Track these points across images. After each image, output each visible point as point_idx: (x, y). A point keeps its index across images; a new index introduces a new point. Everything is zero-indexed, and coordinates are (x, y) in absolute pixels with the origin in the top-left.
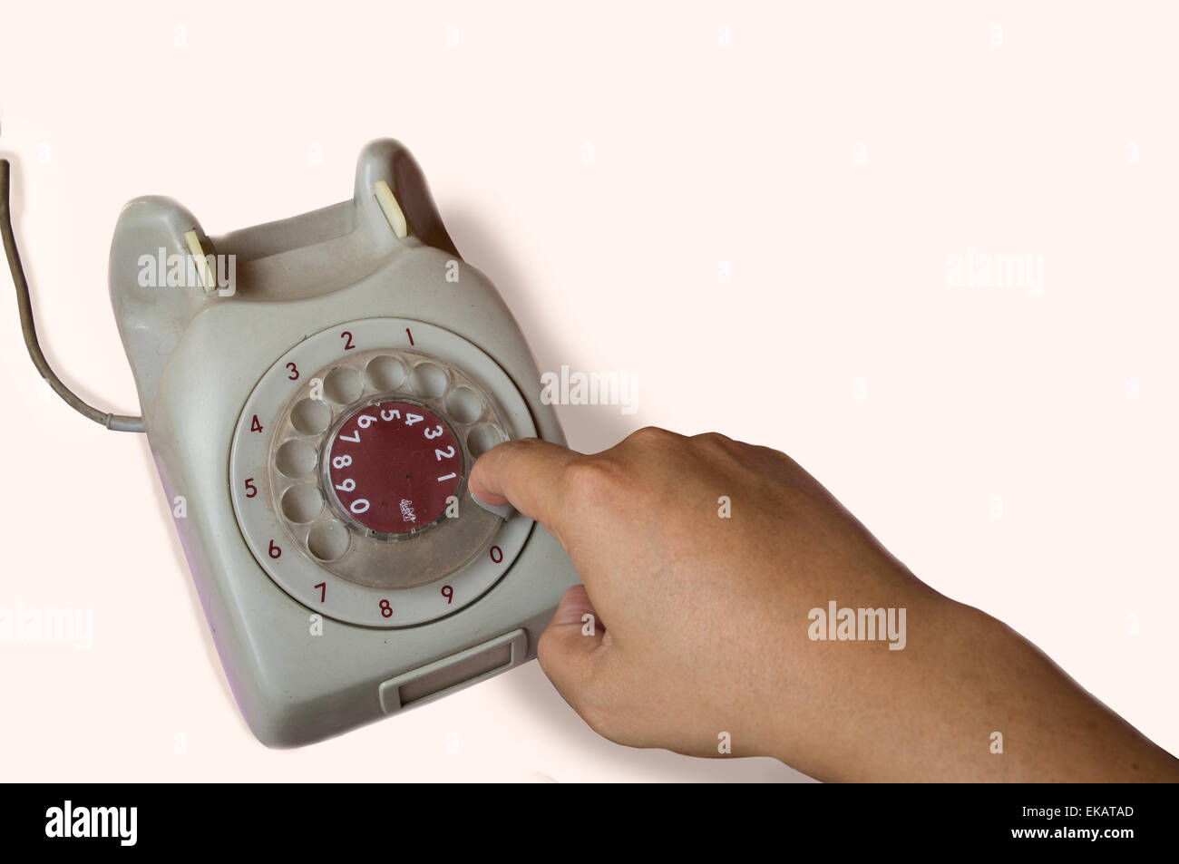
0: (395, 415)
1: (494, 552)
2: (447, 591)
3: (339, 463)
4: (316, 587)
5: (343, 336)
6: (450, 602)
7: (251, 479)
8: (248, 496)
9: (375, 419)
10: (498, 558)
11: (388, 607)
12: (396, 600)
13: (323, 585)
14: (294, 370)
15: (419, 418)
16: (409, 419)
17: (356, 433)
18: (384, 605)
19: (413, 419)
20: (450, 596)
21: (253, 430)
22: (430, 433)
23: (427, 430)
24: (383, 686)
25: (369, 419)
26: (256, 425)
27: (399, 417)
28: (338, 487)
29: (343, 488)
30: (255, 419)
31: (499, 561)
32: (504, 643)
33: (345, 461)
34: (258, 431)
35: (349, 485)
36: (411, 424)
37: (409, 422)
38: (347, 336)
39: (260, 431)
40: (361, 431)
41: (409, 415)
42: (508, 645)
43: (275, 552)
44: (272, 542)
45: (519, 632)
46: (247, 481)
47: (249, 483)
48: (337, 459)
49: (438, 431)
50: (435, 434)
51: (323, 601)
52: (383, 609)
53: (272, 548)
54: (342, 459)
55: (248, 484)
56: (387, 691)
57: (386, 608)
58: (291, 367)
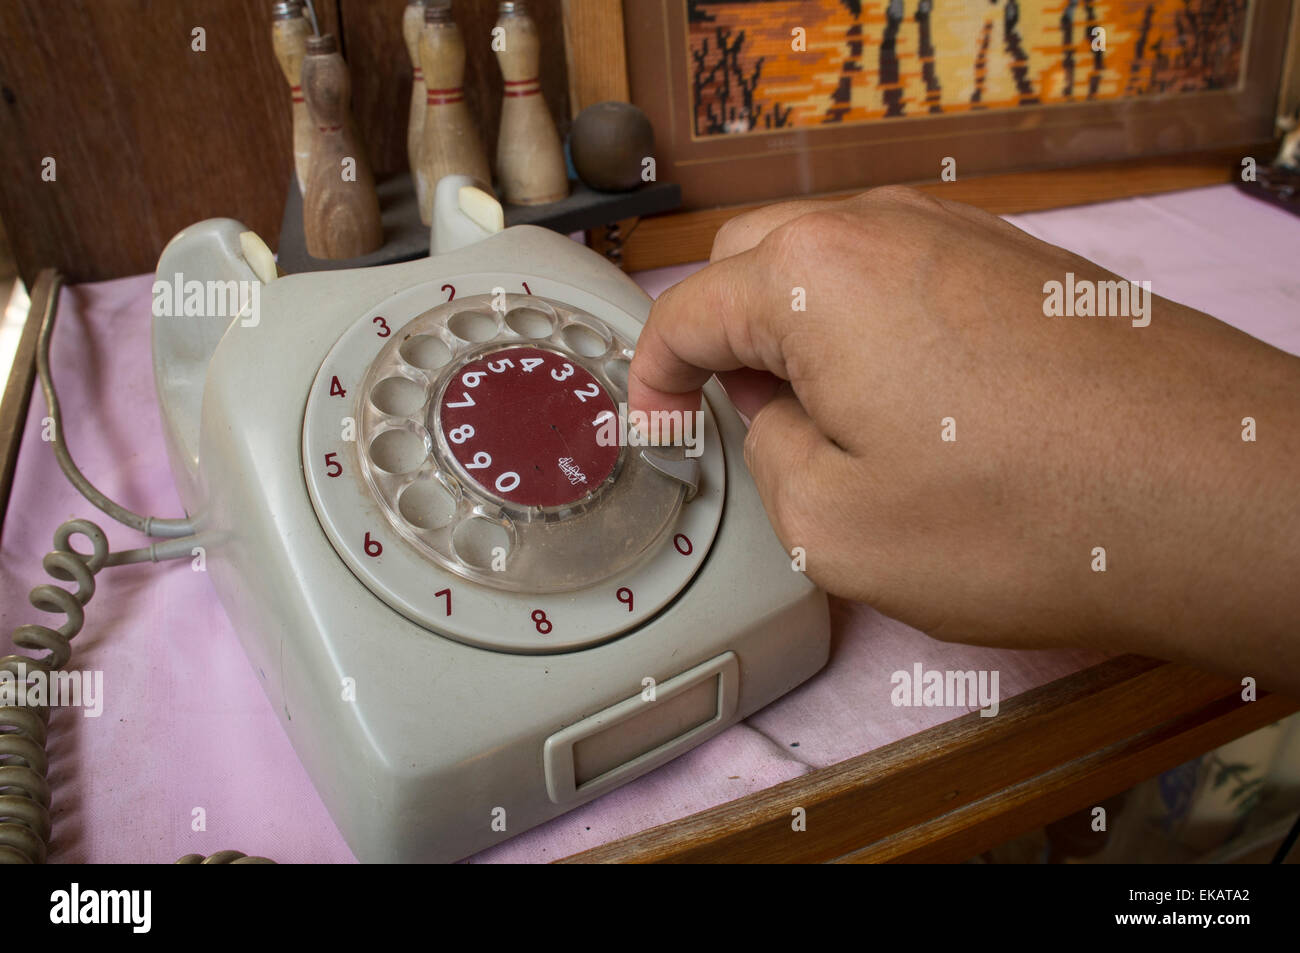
0: (506, 364)
1: (680, 542)
2: (625, 595)
3: (458, 436)
4: (437, 595)
5: (443, 289)
6: (631, 609)
7: (334, 454)
8: (330, 474)
9: (484, 374)
10: (686, 549)
11: (544, 620)
12: (553, 612)
13: (447, 592)
14: (383, 325)
15: (538, 362)
16: (526, 365)
17: (466, 395)
18: (539, 617)
19: (529, 365)
20: (630, 601)
21: (332, 393)
22: (559, 374)
23: (554, 372)
24: (550, 742)
25: (477, 375)
26: (336, 388)
27: (512, 366)
28: (469, 466)
29: (477, 465)
30: (335, 380)
31: (690, 552)
32: (708, 673)
33: (465, 432)
34: (339, 396)
35: (482, 460)
36: (531, 371)
37: (528, 368)
38: (449, 290)
39: (343, 396)
40: (471, 391)
41: (523, 361)
42: (714, 678)
43: (373, 549)
44: (367, 535)
45: (728, 656)
46: (327, 457)
47: (331, 459)
48: (454, 432)
49: (567, 370)
50: (564, 375)
51: (449, 613)
52: (538, 623)
53: (368, 543)
54: (461, 430)
55: (329, 459)
56: (557, 750)
57: (541, 621)
58: (380, 322)
